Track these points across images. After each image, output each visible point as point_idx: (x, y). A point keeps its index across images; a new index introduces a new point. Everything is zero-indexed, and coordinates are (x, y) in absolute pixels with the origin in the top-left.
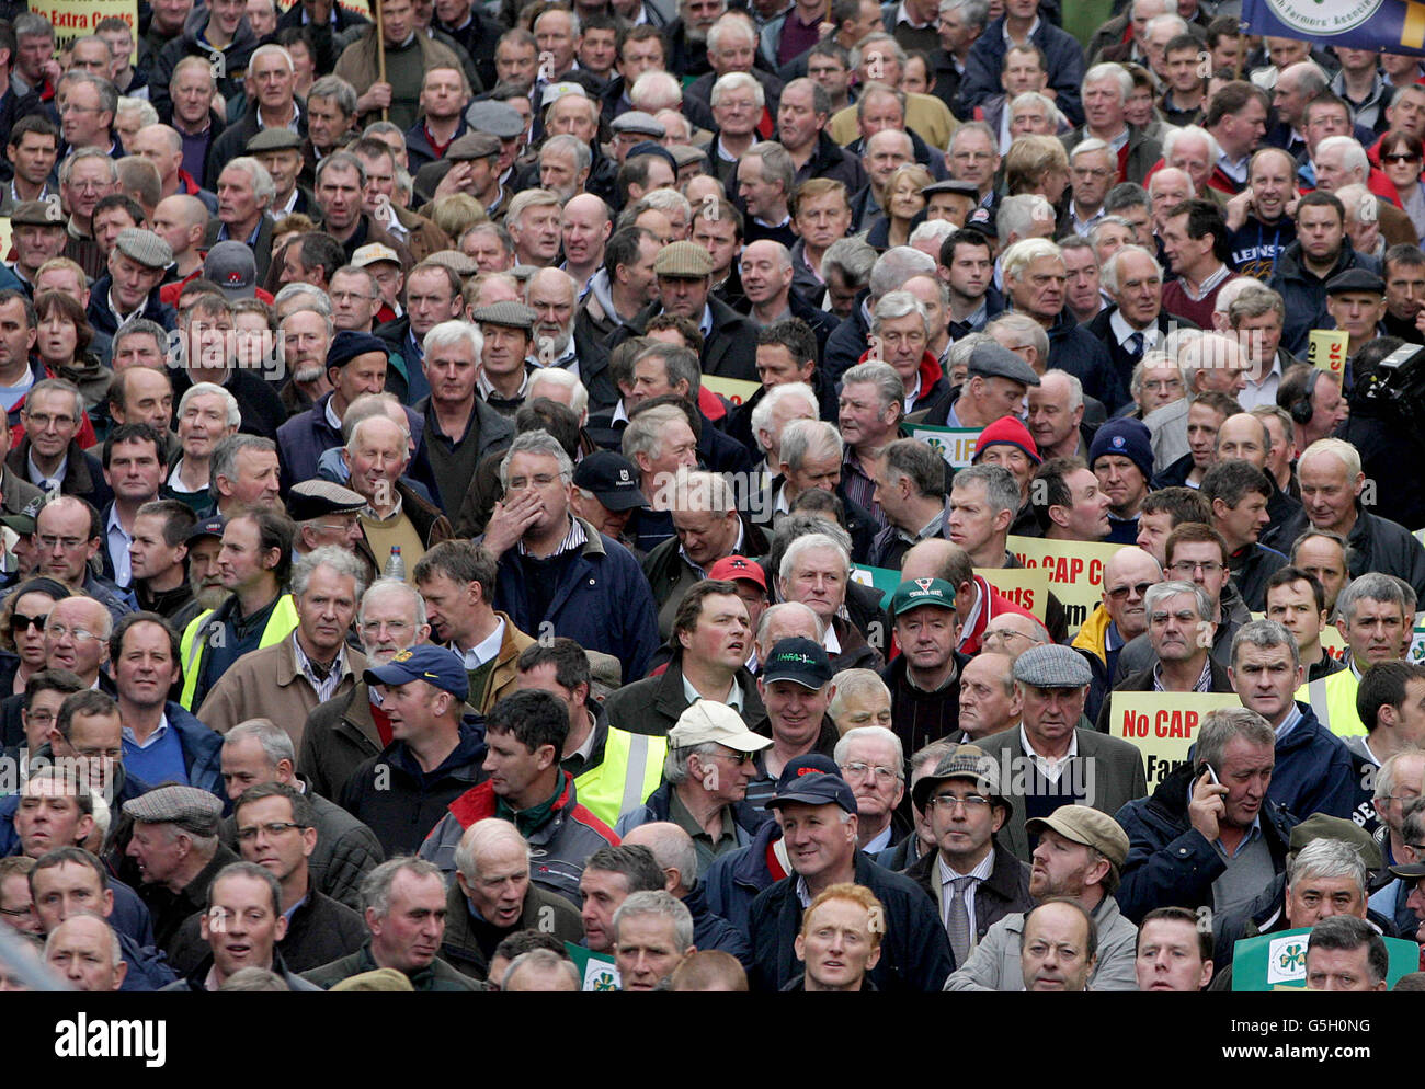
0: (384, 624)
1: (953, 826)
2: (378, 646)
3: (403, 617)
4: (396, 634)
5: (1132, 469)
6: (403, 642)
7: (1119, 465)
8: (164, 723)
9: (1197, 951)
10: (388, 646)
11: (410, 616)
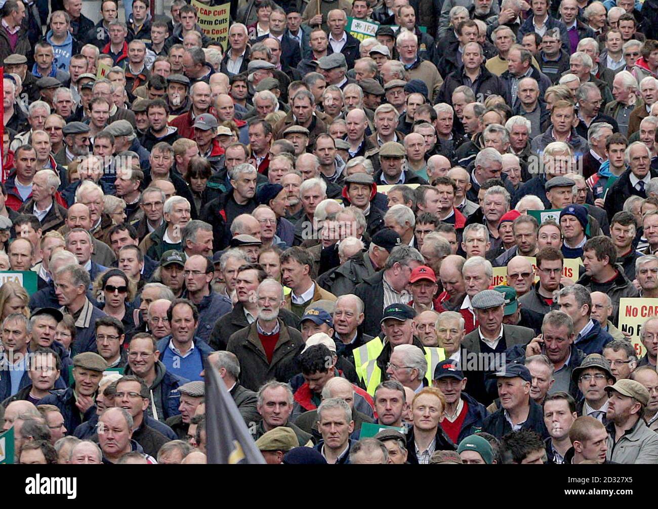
0: (267, 299)
1: (591, 388)
2: (264, 308)
3: (276, 297)
4: (273, 303)
5: (577, 222)
6: (275, 307)
7: (571, 220)
8: (193, 347)
9: (569, 410)
10: (269, 308)
11: (278, 296)
